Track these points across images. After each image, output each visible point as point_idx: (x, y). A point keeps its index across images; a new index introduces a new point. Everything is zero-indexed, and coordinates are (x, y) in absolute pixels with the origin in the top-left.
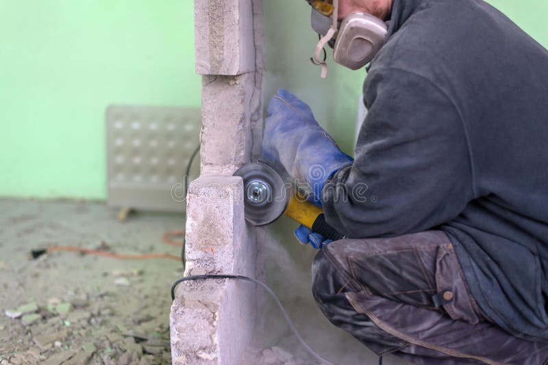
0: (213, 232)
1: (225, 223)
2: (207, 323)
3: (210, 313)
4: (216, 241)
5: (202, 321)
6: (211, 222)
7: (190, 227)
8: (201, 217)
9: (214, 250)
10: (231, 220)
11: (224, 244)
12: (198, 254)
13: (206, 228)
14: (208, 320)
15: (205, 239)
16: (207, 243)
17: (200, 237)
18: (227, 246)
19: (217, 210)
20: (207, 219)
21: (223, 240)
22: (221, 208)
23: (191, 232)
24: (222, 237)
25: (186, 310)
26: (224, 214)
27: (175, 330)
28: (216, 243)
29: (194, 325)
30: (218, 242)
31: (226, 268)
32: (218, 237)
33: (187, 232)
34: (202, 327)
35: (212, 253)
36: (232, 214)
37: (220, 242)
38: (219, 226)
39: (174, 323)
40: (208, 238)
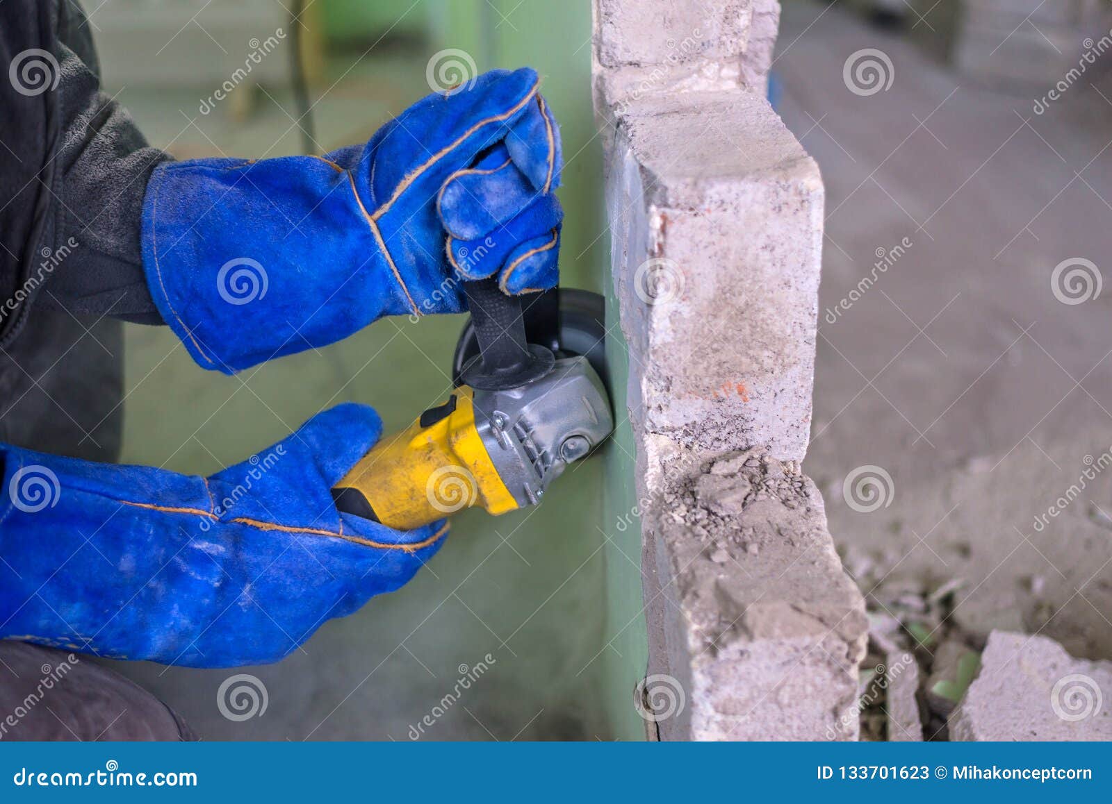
0: (747, 331)
1: (791, 296)
2: (827, 674)
3: (836, 643)
4: (755, 359)
5: (809, 670)
6: (741, 300)
7: (667, 322)
8: (707, 289)
9: (749, 387)
10: (812, 283)
11: (784, 367)
12: (694, 410)
13: (722, 322)
14: (829, 664)
15: (718, 357)
16: (724, 372)
17: (700, 353)
18: (795, 371)
19: (766, 255)
20: (726, 292)
21: (779, 354)
22: (779, 251)
23: (669, 339)
24: (776, 344)
25: (757, 646)
26: (788, 271)
27: (711, 711)
28: (755, 367)
29: (779, 689)
30: (761, 364)
31: (785, 441)
32: (765, 346)
33: (656, 340)
34: (809, 689)
35: (739, 399)
36: (818, 267)
37: (768, 363)
38: (771, 310)
39: (709, 691)
40: (729, 353)
